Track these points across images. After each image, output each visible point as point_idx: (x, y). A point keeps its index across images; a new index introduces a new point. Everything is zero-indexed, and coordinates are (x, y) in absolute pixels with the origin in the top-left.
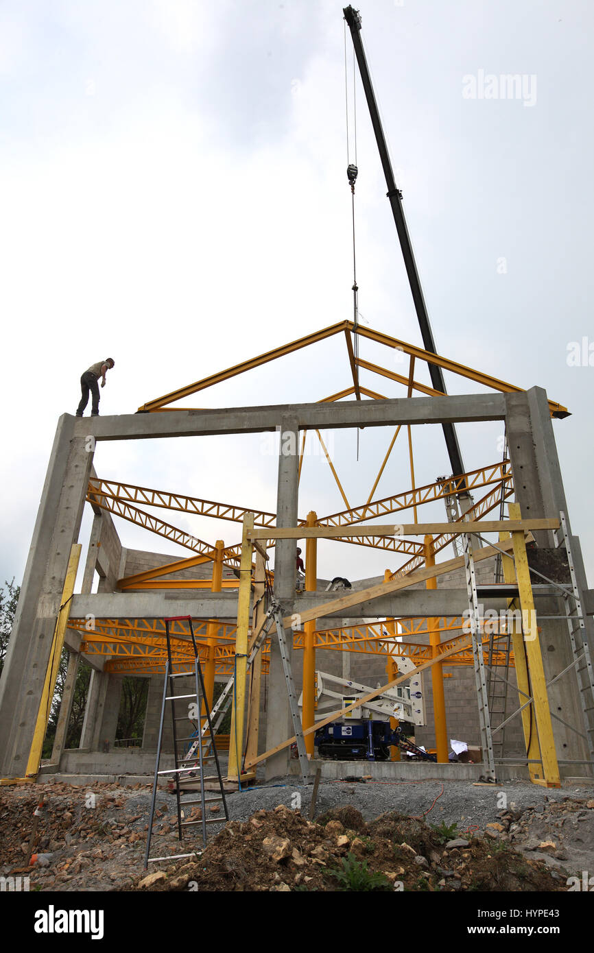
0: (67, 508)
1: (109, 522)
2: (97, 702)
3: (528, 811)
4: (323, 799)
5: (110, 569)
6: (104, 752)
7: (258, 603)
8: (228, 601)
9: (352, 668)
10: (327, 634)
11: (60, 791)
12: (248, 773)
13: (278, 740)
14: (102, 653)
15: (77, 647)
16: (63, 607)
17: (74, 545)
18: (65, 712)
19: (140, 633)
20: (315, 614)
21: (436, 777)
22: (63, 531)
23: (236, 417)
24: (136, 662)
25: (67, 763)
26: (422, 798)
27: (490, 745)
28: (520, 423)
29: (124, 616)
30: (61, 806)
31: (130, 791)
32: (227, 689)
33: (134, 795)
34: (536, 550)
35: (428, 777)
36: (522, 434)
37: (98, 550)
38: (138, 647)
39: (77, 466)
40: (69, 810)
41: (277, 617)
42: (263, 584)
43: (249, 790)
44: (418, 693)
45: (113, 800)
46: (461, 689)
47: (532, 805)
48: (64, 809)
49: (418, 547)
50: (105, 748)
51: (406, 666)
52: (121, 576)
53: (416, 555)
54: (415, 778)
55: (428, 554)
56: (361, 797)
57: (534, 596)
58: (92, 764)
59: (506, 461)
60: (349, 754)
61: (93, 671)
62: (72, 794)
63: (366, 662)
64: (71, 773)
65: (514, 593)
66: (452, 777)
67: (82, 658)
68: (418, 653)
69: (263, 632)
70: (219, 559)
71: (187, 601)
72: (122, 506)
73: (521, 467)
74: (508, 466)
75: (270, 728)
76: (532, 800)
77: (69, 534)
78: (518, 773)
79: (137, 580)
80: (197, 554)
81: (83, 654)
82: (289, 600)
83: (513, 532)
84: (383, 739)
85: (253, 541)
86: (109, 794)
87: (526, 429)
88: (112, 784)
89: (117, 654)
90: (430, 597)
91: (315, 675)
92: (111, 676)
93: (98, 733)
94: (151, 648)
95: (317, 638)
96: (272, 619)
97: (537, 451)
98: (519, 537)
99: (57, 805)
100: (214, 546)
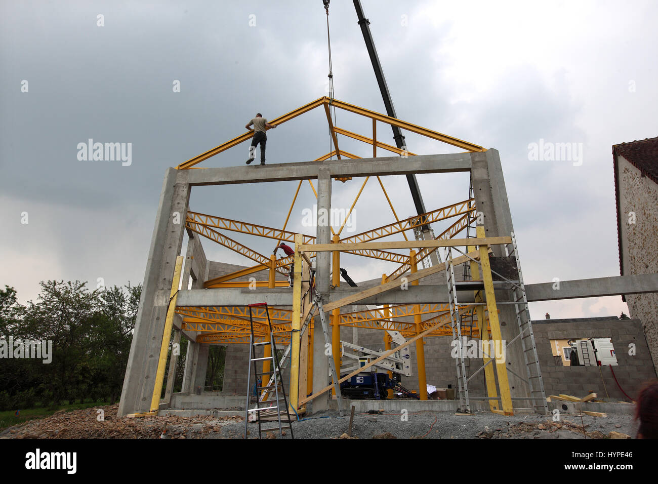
0: (173, 232)
1: (199, 243)
2: (192, 362)
3: (497, 432)
4: (356, 426)
5: (199, 274)
6: (198, 394)
7: (305, 295)
8: (284, 294)
9: (359, 339)
10: (348, 316)
11: (175, 421)
12: (302, 409)
13: (320, 387)
14: (196, 330)
15: (179, 326)
16: (171, 299)
17: (178, 257)
18: (172, 368)
19: (222, 316)
20: (344, 302)
21: (427, 410)
22: (170, 247)
23: (288, 169)
24: (218, 336)
25: (175, 402)
26: (423, 424)
27: (466, 388)
28: (480, 173)
29: (214, 305)
30: (177, 432)
31: (222, 421)
32: (287, 353)
33: (225, 423)
34: (495, 258)
35: (423, 409)
36: (482, 181)
37: (192, 262)
38: (220, 326)
39: (178, 203)
40: (183, 434)
41: (319, 305)
42: (308, 282)
43: (304, 420)
44: (407, 355)
45: (212, 427)
46: (431, 352)
47: (499, 428)
48: (180, 434)
49: (406, 259)
50: (198, 392)
51: (398, 338)
52: (206, 279)
53: (404, 264)
54: (414, 411)
55: (413, 263)
56: (381, 424)
57: (495, 289)
58: (191, 403)
59: (471, 199)
60: (362, 394)
61: (189, 342)
62: (184, 423)
63: (368, 335)
64: (178, 409)
65: (481, 287)
66: (438, 410)
67: (183, 334)
68: (407, 329)
69: (310, 315)
70: (273, 267)
71: (256, 295)
72: (209, 231)
73: (483, 203)
74: (473, 202)
75: (315, 379)
76: (499, 424)
77: (175, 249)
78: (482, 406)
79: (218, 281)
80: (260, 264)
81: (183, 330)
82: (326, 293)
83: (480, 246)
84: (384, 385)
85: (302, 253)
86: (210, 423)
87: (485, 177)
88: (209, 416)
89: (206, 330)
90: (422, 290)
91: (340, 344)
92: (201, 345)
93: (194, 382)
94: (229, 326)
95: (341, 318)
96: (316, 306)
97: (493, 192)
98: (484, 249)
99: (175, 431)
100: (270, 258)
